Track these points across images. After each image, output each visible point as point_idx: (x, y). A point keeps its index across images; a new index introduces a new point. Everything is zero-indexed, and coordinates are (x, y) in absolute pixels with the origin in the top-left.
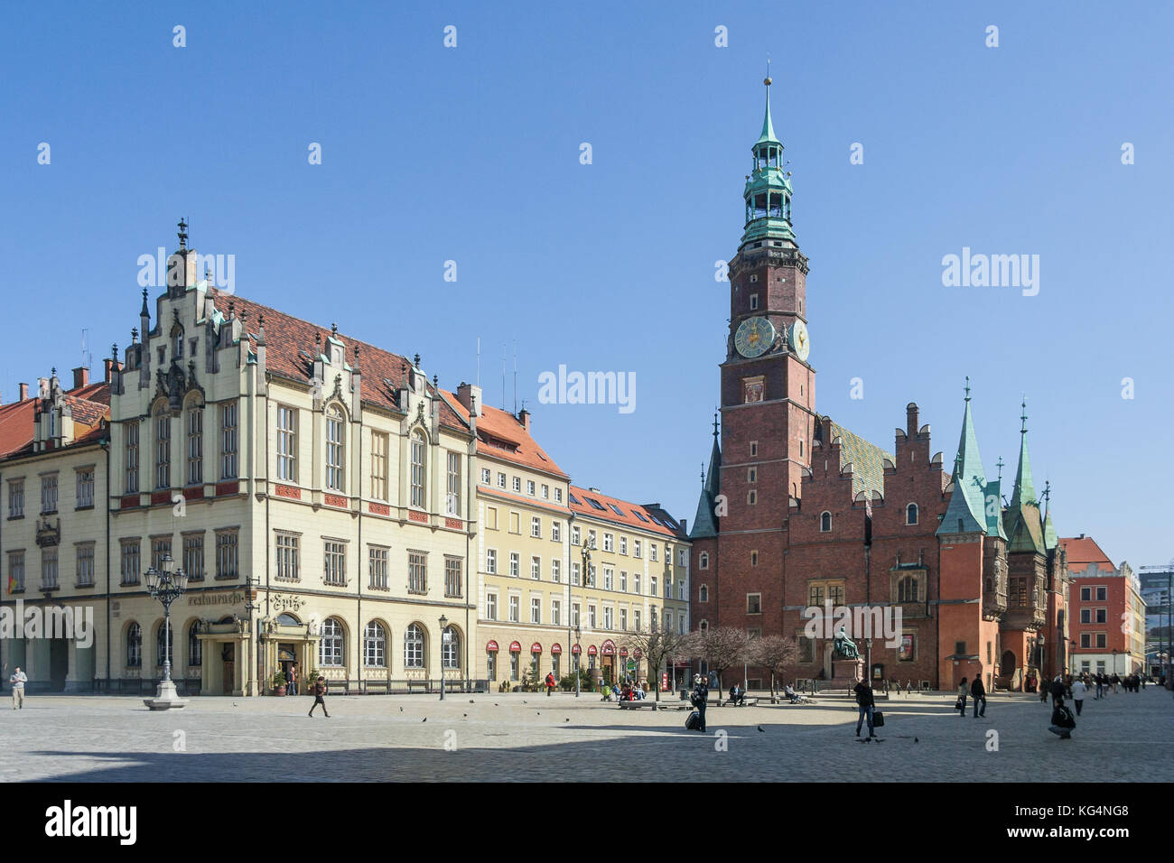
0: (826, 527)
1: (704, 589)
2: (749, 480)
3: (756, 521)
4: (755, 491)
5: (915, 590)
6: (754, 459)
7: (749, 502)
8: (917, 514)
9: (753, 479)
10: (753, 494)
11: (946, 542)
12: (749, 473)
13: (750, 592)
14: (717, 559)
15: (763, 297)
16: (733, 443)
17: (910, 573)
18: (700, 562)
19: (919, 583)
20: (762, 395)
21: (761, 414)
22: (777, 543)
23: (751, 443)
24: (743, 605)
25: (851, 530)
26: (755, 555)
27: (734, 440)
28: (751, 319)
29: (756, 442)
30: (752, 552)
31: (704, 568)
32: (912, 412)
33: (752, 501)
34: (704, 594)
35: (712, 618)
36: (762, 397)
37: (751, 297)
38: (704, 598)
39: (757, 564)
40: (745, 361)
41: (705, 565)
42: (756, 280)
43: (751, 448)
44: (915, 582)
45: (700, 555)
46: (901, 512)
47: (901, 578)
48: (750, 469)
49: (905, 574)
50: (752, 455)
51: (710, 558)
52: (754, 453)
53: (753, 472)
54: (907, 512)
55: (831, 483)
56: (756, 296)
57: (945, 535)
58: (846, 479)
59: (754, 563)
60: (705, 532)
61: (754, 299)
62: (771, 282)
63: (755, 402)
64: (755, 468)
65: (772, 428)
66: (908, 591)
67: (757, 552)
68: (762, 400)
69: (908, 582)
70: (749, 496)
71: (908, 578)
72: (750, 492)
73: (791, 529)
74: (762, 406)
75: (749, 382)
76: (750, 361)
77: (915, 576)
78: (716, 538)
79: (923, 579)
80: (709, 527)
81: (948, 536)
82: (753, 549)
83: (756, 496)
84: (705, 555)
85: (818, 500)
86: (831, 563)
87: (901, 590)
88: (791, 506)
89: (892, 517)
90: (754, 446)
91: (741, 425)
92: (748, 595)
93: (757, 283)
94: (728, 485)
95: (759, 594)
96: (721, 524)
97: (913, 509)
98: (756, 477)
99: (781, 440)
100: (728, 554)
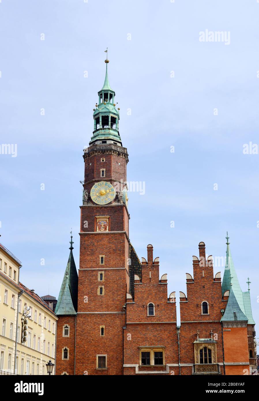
0: (151, 312)
1: (66, 350)
2: (99, 279)
3: (103, 306)
4: (103, 287)
5: (211, 356)
6: (102, 266)
7: (99, 293)
8: (208, 308)
9: (101, 279)
10: (101, 289)
11: (226, 327)
12: (99, 275)
13: (98, 354)
14: (76, 330)
15: (109, 171)
16: (88, 255)
17: (207, 345)
18: (64, 332)
19: (213, 351)
20: (108, 227)
21: (107, 239)
22: (118, 322)
23: (100, 256)
24: (94, 362)
25: (167, 316)
26: (102, 329)
27: (89, 253)
28: (101, 182)
29: (104, 256)
30: (101, 327)
31: (66, 336)
32: (202, 248)
33: (101, 293)
34: (66, 353)
35: (71, 371)
36: (108, 228)
37: (101, 170)
38: (66, 357)
39: (104, 335)
40: (97, 206)
41: (67, 333)
42: (104, 161)
43: (100, 259)
44: (210, 351)
45: (64, 327)
46: (198, 306)
47: (201, 348)
48: (100, 272)
49: (203, 345)
50: (100, 264)
51: (71, 329)
52: (102, 262)
53: (101, 275)
54: (202, 306)
55: (154, 286)
56: (104, 170)
57: (226, 322)
58: (163, 284)
59: (102, 334)
60: (68, 311)
61: (103, 171)
62: (113, 164)
63: (102, 231)
64: (103, 272)
65: (114, 248)
66: (206, 356)
67: (104, 327)
68: (108, 230)
69: (205, 351)
70: (99, 290)
71: (205, 348)
72: (100, 287)
73: (127, 313)
74: (107, 234)
75: (99, 218)
76: (100, 206)
77: (210, 347)
78: (74, 316)
79: (214, 349)
80: (70, 308)
81: (228, 323)
82: (102, 324)
83: (103, 290)
84: (66, 327)
85: (145, 296)
86: (155, 336)
87: (201, 356)
88: (127, 298)
89: (193, 309)
90: (102, 258)
91: (94, 245)
92: (97, 356)
93: (105, 163)
94: (84, 282)
95: (106, 355)
96: (79, 307)
97: (205, 305)
98: (103, 278)
99: (120, 256)
100: (84, 327)
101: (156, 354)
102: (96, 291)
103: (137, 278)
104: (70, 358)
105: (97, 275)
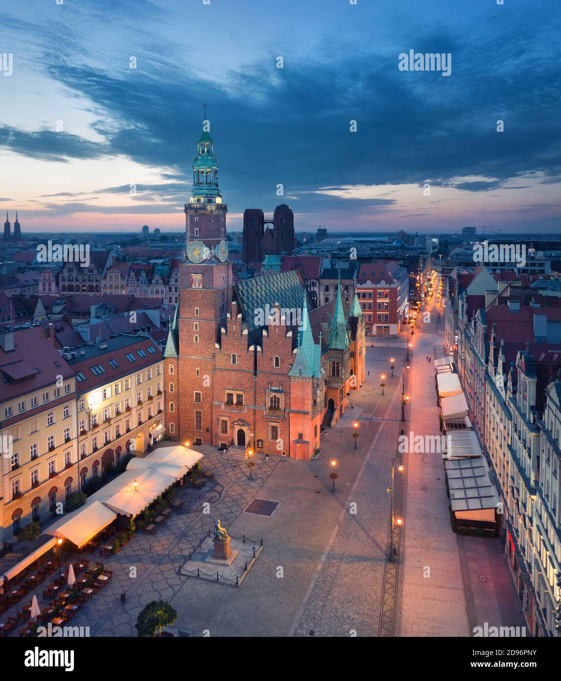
0: (234, 361)
1: (172, 384)
2: (195, 328)
3: (199, 352)
4: (198, 335)
5: (278, 403)
6: (197, 318)
7: (195, 340)
8: (279, 362)
9: (196, 329)
10: (196, 337)
11: (293, 380)
13: (195, 390)
14: (178, 370)
15: (202, 230)
16: (186, 308)
17: (276, 394)
18: (170, 370)
19: (280, 400)
20: (201, 283)
21: (201, 295)
22: (209, 366)
23: (196, 308)
24: (192, 397)
25: (247, 365)
26: (198, 371)
27: (187, 306)
28: (195, 242)
29: (198, 308)
30: (196, 369)
31: (172, 374)
33: (196, 341)
34: (172, 388)
35: (176, 402)
36: (201, 285)
37: (196, 229)
38: (172, 390)
40: (193, 264)
41: (172, 371)
42: (198, 220)
44: (278, 399)
45: (169, 366)
46: (271, 359)
47: (271, 396)
48: (195, 323)
49: (273, 394)
50: (196, 316)
51: (174, 368)
52: (197, 314)
53: (196, 325)
54: (274, 360)
55: (236, 339)
56: (198, 229)
57: (293, 376)
58: (244, 338)
59: (198, 375)
60: (172, 355)
61: (197, 231)
62: (206, 223)
63: (197, 288)
64: (198, 323)
65: (206, 303)
66: (275, 403)
67: (199, 370)
68: (201, 287)
69: (275, 398)
70: (194, 338)
71: (275, 396)
72: (195, 335)
73: (216, 360)
74: (201, 291)
75: (194, 275)
76: (195, 265)
77: (278, 396)
78: (176, 358)
79: (282, 397)
80: (174, 352)
82: (197, 367)
83: (198, 338)
84: (172, 366)
85: (230, 347)
86: (237, 381)
87: (272, 402)
88: (216, 347)
89: (267, 362)
90: (197, 310)
91: (190, 299)
92: (195, 392)
93: (198, 222)
94: (183, 330)
95: (201, 392)
96: (180, 351)
97: (277, 359)
98: (198, 328)
99: (211, 309)
100: (184, 368)
101: (238, 396)
102: (193, 339)
103: (223, 330)
104: (175, 391)
105: (193, 325)
